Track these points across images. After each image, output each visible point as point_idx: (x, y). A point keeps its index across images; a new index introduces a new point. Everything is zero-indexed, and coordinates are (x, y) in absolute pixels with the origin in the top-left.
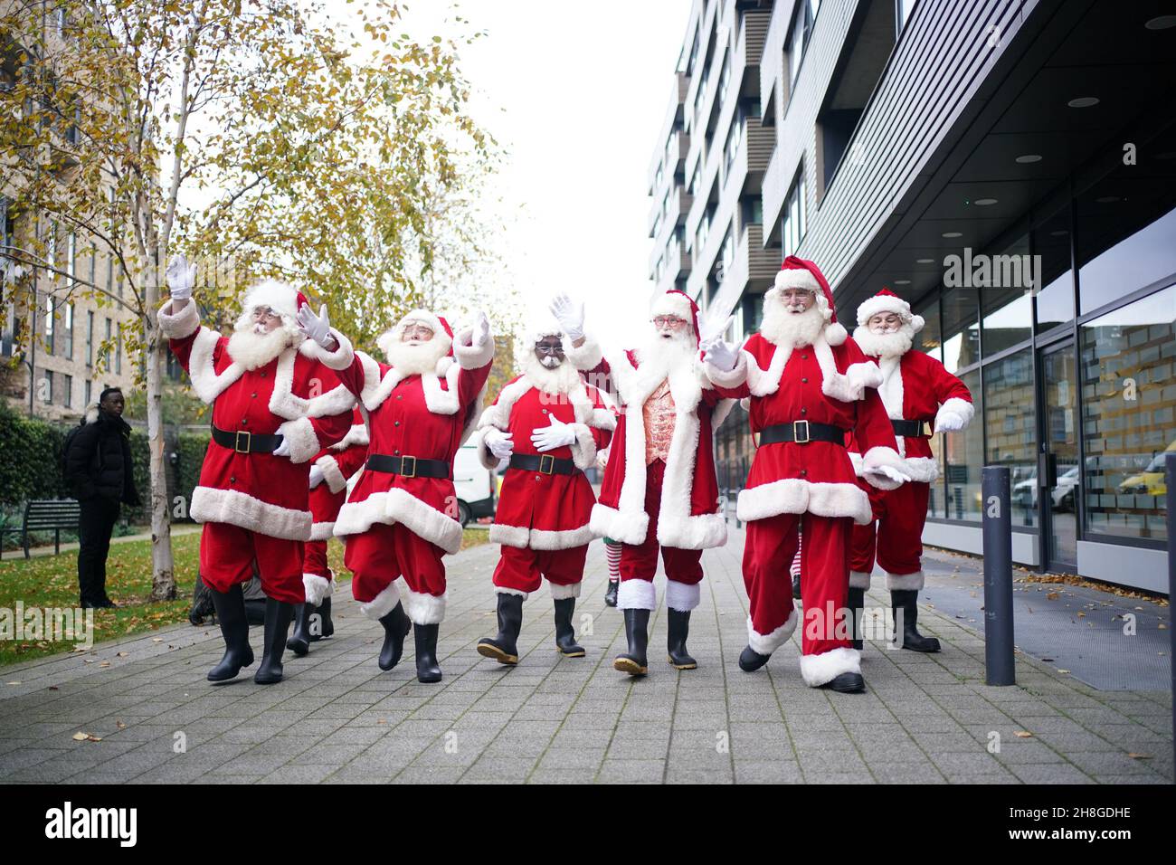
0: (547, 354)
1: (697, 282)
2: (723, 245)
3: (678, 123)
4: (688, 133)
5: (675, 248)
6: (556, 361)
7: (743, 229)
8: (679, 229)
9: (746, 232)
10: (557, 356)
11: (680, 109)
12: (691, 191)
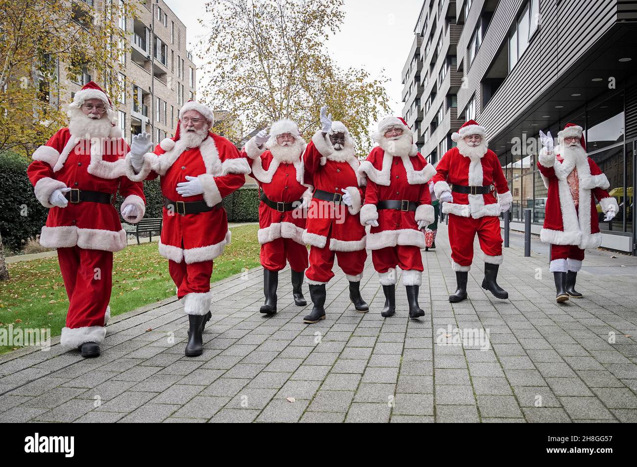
0: (336, 143)
1: (426, 124)
2: (439, 111)
3: (417, 55)
4: (422, 60)
5: (415, 109)
6: (341, 146)
7: (448, 109)
8: (417, 100)
9: (449, 110)
10: (342, 144)
11: (418, 49)
12: (423, 85)
